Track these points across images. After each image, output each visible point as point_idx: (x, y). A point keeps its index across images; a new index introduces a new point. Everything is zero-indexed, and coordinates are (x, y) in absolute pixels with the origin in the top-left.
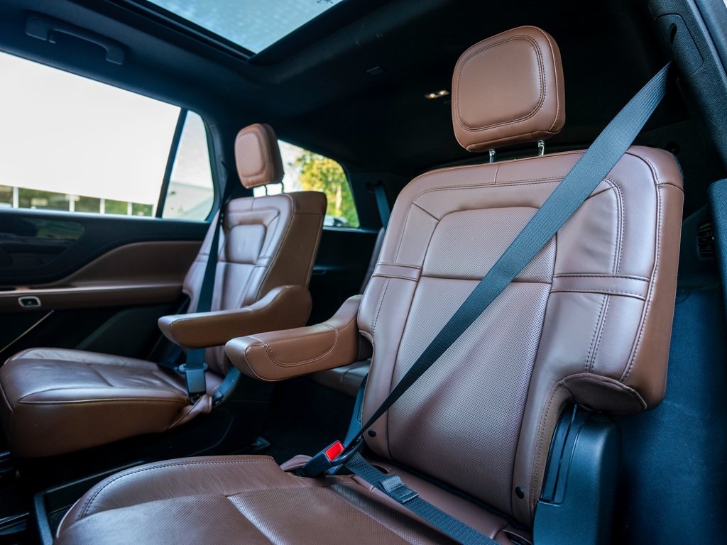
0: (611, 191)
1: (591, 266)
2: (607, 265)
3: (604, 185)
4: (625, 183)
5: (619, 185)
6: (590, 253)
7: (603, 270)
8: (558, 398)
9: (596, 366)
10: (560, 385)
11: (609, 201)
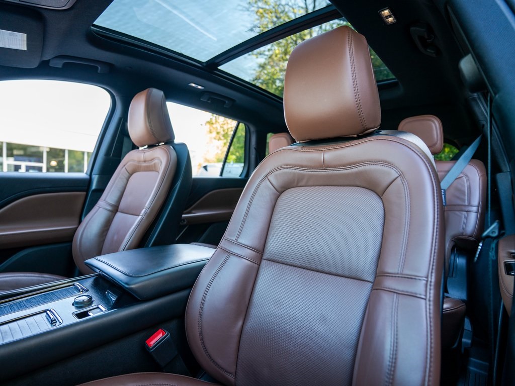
0: (464, 177)
1: (459, 202)
2: (464, 202)
3: (461, 175)
4: (469, 175)
5: (466, 175)
6: (458, 198)
7: (464, 204)
8: (452, 244)
9: (464, 234)
10: (452, 241)
11: (464, 181)
